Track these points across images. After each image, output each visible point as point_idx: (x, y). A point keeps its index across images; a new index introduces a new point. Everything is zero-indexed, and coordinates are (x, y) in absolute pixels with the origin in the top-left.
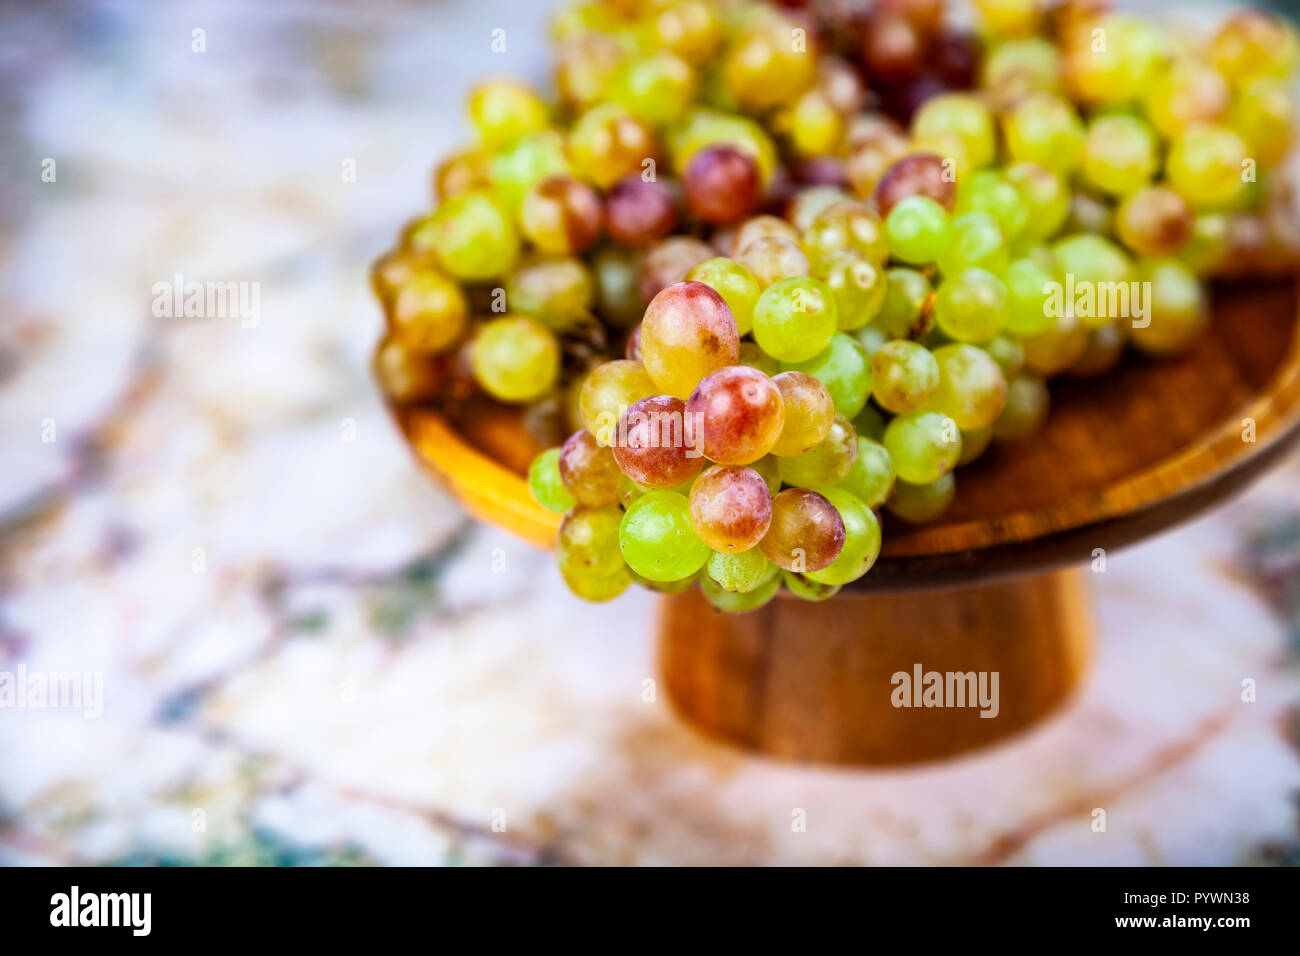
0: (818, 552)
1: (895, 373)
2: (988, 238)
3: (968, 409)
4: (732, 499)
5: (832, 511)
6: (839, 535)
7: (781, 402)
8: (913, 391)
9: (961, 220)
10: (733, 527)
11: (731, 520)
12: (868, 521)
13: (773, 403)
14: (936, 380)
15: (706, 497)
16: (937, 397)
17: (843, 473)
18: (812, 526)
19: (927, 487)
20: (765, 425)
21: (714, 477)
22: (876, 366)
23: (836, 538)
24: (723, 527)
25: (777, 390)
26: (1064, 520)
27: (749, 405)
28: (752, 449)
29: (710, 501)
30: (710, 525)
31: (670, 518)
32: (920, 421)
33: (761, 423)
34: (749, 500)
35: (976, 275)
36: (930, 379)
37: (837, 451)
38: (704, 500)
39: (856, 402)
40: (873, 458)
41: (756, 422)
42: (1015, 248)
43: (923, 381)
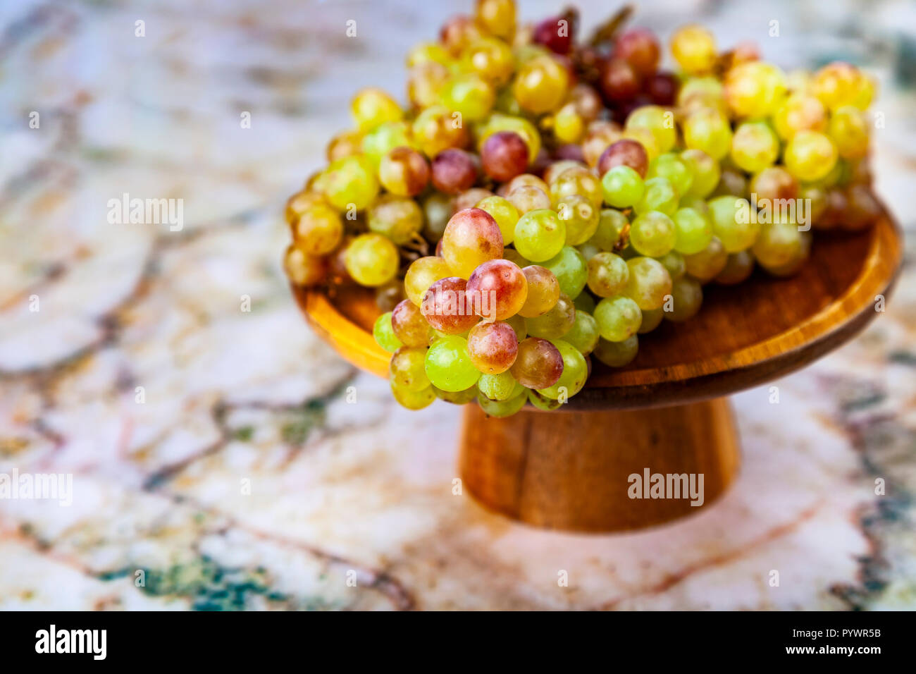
0: (545, 376)
1: (602, 272)
2: (666, 194)
3: (647, 297)
4: (493, 340)
5: (556, 352)
6: (559, 366)
7: (525, 283)
8: (612, 283)
9: (649, 182)
10: (493, 357)
11: (491, 353)
12: (579, 360)
13: (520, 282)
14: (627, 277)
15: (477, 338)
16: (627, 288)
17: (565, 331)
18: (543, 359)
19: (620, 344)
20: (515, 295)
21: (483, 327)
22: (590, 267)
23: (557, 368)
24: (487, 357)
25: (523, 275)
26: (706, 369)
27: (505, 282)
28: (506, 309)
29: (480, 341)
30: (479, 356)
31: (455, 351)
32: (617, 302)
33: (512, 294)
34: (504, 342)
35: (656, 215)
36: (623, 277)
37: (561, 316)
38: (476, 340)
39: (577, 288)
40: (585, 323)
41: (509, 293)
42: (683, 201)
43: (619, 278)
